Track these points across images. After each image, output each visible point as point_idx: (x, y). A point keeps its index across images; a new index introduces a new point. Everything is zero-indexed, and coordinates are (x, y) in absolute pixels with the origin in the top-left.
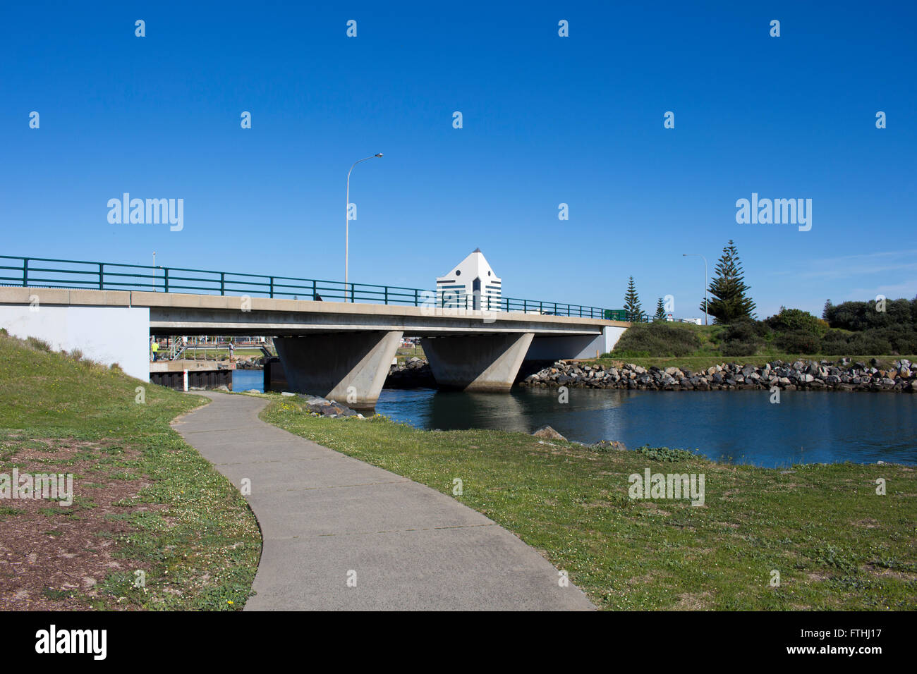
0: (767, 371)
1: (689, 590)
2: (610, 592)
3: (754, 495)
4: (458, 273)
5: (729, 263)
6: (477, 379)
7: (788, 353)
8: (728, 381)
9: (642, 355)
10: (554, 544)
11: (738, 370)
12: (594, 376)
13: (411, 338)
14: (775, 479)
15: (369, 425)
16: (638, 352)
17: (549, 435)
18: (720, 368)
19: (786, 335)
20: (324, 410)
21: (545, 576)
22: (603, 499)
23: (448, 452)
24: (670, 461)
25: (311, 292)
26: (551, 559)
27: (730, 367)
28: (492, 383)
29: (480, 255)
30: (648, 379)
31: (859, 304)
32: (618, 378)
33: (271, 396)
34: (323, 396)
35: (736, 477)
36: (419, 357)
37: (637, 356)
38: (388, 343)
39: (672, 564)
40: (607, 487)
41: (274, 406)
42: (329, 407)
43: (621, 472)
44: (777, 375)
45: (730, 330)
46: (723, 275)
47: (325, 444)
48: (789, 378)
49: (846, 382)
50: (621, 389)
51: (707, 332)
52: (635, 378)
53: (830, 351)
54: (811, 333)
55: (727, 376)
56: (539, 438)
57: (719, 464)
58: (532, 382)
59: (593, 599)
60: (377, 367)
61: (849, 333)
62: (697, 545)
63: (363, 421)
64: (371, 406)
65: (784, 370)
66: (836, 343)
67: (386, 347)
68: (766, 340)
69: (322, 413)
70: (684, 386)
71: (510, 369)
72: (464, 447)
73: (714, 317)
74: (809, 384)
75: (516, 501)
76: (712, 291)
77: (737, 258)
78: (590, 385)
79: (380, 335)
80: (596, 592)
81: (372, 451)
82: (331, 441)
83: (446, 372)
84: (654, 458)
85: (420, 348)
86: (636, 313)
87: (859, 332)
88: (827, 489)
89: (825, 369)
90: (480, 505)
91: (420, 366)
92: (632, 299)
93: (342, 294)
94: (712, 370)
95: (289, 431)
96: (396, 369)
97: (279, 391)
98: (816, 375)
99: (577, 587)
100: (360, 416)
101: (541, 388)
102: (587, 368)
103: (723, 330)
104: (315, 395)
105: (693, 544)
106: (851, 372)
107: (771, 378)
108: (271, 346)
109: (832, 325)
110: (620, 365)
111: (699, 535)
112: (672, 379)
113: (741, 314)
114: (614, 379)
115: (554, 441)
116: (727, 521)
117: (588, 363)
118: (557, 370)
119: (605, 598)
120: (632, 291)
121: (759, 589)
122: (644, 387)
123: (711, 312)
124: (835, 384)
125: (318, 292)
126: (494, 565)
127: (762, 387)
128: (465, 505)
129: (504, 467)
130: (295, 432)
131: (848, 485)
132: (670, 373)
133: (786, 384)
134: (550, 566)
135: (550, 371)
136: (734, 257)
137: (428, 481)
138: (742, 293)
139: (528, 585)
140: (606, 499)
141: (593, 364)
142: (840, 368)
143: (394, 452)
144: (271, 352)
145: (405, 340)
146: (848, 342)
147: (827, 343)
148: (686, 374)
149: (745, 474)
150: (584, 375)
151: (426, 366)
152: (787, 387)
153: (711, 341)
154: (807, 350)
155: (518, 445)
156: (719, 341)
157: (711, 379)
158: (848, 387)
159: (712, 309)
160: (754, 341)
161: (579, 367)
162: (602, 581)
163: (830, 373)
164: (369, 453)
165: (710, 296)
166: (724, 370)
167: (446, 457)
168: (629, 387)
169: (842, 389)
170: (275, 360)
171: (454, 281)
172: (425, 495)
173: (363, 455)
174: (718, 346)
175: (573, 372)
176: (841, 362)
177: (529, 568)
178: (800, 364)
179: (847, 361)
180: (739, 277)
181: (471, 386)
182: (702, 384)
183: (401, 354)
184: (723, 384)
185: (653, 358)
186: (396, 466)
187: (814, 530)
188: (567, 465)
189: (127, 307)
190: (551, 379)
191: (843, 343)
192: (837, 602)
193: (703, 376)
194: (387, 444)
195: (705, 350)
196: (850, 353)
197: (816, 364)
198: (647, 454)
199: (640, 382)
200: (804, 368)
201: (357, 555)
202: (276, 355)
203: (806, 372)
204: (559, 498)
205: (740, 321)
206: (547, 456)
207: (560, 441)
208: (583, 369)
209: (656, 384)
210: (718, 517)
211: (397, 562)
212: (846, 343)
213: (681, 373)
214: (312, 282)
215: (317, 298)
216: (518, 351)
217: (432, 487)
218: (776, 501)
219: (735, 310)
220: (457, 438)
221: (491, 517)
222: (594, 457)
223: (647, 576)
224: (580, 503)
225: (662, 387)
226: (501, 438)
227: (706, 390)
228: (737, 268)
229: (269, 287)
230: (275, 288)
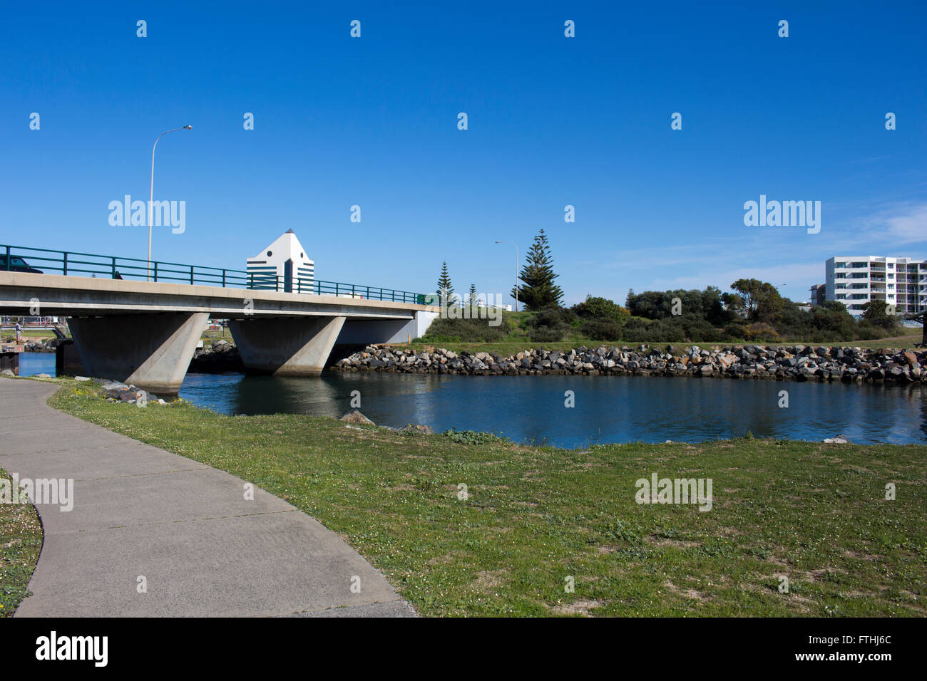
0: (572, 357)
1: (486, 568)
2: (409, 574)
3: (553, 475)
4: (270, 254)
5: (540, 252)
6: (287, 363)
7: (592, 340)
8: (536, 366)
9: (454, 341)
10: (355, 528)
11: (545, 356)
12: (406, 361)
13: (219, 320)
14: (574, 459)
15: (170, 411)
16: (449, 337)
17: (357, 420)
18: (528, 354)
19: (591, 323)
20: (122, 396)
21: (345, 560)
22: (407, 482)
23: (252, 437)
24: (475, 444)
25: (110, 269)
26: (352, 543)
27: (538, 353)
28: (302, 367)
29: (293, 236)
30: (459, 364)
31: (657, 294)
32: (429, 362)
33: (63, 380)
34: (122, 381)
35: (537, 458)
36: (226, 340)
37: (448, 341)
38: (193, 324)
39: (471, 544)
40: (412, 471)
41: (65, 391)
42: (127, 392)
43: (425, 455)
44: (582, 361)
45: (540, 316)
46: (533, 263)
47: (120, 431)
48: (592, 363)
49: (644, 368)
50: (432, 373)
51: (517, 318)
52: (446, 363)
53: (630, 338)
54: (614, 321)
55: (535, 362)
56: (346, 423)
57: (522, 446)
58: (343, 366)
59: (393, 580)
60: (182, 349)
61: (648, 321)
62: (497, 525)
63: (163, 406)
64: (174, 391)
65: (588, 356)
66: (636, 330)
67: (191, 329)
68: (572, 327)
69: (119, 398)
70: (494, 371)
71: (320, 353)
72: (269, 432)
73: (524, 304)
74: (611, 369)
75: (320, 486)
76: (523, 279)
77: (547, 247)
78: (401, 369)
79: (185, 316)
80: (396, 574)
81: (171, 438)
82: (127, 428)
83: (256, 355)
84: (460, 441)
85: (227, 330)
87: (656, 320)
88: (621, 467)
89: (626, 355)
90: (282, 491)
91: (227, 349)
92: (445, 284)
93: (144, 272)
94: (520, 355)
95: (81, 418)
96: (202, 352)
97: (72, 374)
98: (617, 361)
99: (377, 570)
100: (161, 401)
101: (352, 372)
102: (399, 353)
103: (532, 316)
104: (112, 379)
105: (493, 523)
106: (649, 358)
107: (576, 363)
108: (65, 328)
109: (634, 314)
110: (432, 349)
111: (499, 515)
112: (482, 364)
113: (550, 302)
114: (425, 364)
115: (362, 425)
116: (526, 501)
117: (400, 347)
118: (369, 355)
119: (404, 580)
120: (444, 277)
121: (552, 564)
122: (455, 372)
123: (521, 299)
124: (634, 370)
125: (117, 269)
126: (294, 551)
127: (567, 372)
128: (267, 491)
129: (310, 452)
130: (88, 419)
131: (639, 463)
132: (480, 358)
133: (590, 369)
134: (350, 550)
135: (362, 355)
136: (544, 246)
137: (230, 468)
138: (551, 281)
139: (328, 570)
140: (410, 482)
141: (405, 348)
142: (639, 354)
143: (195, 439)
144: (65, 333)
145: (213, 322)
146: (647, 329)
147: (628, 330)
148: (496, 359)
149: (545, 456)
150: (396, 359)
151: (233, 350)
152: (591, 371)
153: (520, 327)
154: (611, 336)
155: (325, 429)
156: (528, 327)
157: (519, 364)
158: (646, 372)
159: (522, 296)
160: (561, 328)
161: (391, 351)
162: (402, 563)
163: (630, 358)
164: (167, 439)
165: (521, 283)
166: (532, 355)
167: (250, 442)
168: (440, 371)
169: (640, 374)
170: (69, 342)
171: (265, 262)
172: (226, 482)
173: (161, 442)
174: (526, 332)
175: (385, 356)
176: (640, 348)
177: (329, 553)
178: (603, 350)
179: (646, 347)
180: (548, 265)
181: (280, 370)
182: (511, 369)
183: (207, 337)
184: (530, 369)
185: (464, 343)
186: (196, 452)
187: (606, 506)
188: (373, 449)
190: (362, 364)
191: (642, 330)
192: (622, 572)
193: (512, 361)
194: (188, 430)
195: (515, 336)
196: (649, 340)
197: (618, 350)
198: (452, 438)
199: (451, 367)
200: (606, 354)
201: (150, 546)
202: (71, 336)
203: (609, 358)
204: (363, 482)
205: (548, 308)
206: (353, 440)
207: (367, 425)
208: (394, 354)
209: (466, 369)
210: (518, 497)
211: (192, 552)
212: (645, 330)
213: (491, 358)
214: (111, 259)
215: (117, 276)
216: (330, 333)
217: (233, 473)
218: (573, 480)
219: (544, 297)
220: (262, 423)
221: (293, 502)
222: (401, 441)
223: (447, 557)
224: (384, 487)
225: (472, 372)
226: (307, 422)
227: (514, 375)
228: (547, 256)
229: (63, 263)
230: (68, 264)
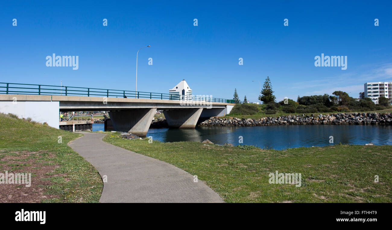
0: (279, 119)
1: (253, 191)
2: (227, 194)
3: (274, 159)
4: (177, 88)
5: (268, 84)
6: (183, 124)
7: (286, 113)
8: (268, 122)
9: (239, 115)
10: (208, 179)
11: (271, 119)
12: (223, 122)
13: (160, 111)
14: (281, 153)
15: (144, 142)
16: (238, 114)
17: (208, 143)
18: (265, 118)
19: (286, 107)
20: (127, 137)
21: (205, 190)
22: (225, 163)
23: (172, 149)
24: (248, 149)
25: (123, 95)
26: (207, 184)
27: (268, 118)
28: (188, 125)
29: (185, 81)
30: (241, 123)
31: (308, 97)
32: (231, 122)
33: (107, 132)
34: (127, 132)
35: (269, 153)
36: (162, 117)
37: (238, 115)
38: (151, 112)
39: (247, 183)
40: (227, 159)
41: (108, 136)
42: (129, 136)
43: (231, 154)
44: (283, 120)
45: (268, 106)
46: (265, 88)
47: (127, 149)
48: (287, 121)
49: (304, 122)
50: (232, 126)
51: (261, 107)
52: (237, 122)
53: (299, 112)
54: (293, 106)
55: (267, 121)
56: (204, 144)
57: (264, 149)
58: (202, 125)
59: (221, 196)
60: (147, 121)
61: (305, 106)
62: (256, 176)
63: (142, 140)
64: (144, 135)
65: (285, 118)
66: (301, 109)
67: (151, 114)
68: (279, 109)
69: (126, 138)
70: (253, 124)
71: (195, 120)
72: (178, 148)
73: (263, 102)
74: (293, 123)
75: (196, 165)
76: (262, 93)
77: (270, 82)
78: (222, 125)
79: (148, 110)
80: (222, 194)
81: (145, 151)
82: (130, 148)
83: (172, 122)
84: (242, 149)
85: (163, 114)
86: (237, 101)
87: (308, 106)
88: (297, 156)
89: (298, 118)
90: (183, 167)
91: (163, 120)
92: (236, 96)
93: (134, 95)
94: (262, 119)
95: (114, 145)
96: (154, 122)
97: (110, 131)
98: (295, 120)
99: (216, 193)
100: (141, 138)
101: (205, 127)
102: (221, 119)
103: (266, 106)
104: (124, 131)
105: (255, 176)
106: (306, 119)
107: (281, 121)
108: (107, 115)
109: (300, 104)
110: (232, 118)
111: (257, 173)
112: (249, 122)
113: (271, 101)
114: (230, 123)
115: (209, 144)
116: (266, 168)
117: (221, 118)
118: (211, 120)
119: (225, 196)
120: (236, 93)
121: (275, 189)
122: (240, 125)
123: (262, 100)
124: (301, 123)
125: (125, 95)
126: (188, 187)
127: (278, 124)
128: (178, 167)
129: (192, 154)
130: (116, 145)
131: (303, 154)
132: (249, 120)
133: (286, 123)
134: (207, 186)
135: (209, 121)
136: (269, 82)
137: (165, 160)
138: (272, 94)
139: (199, 193)
140: (226, 163)
141: (223, 118)
142: (302, 117)
143: (153, 151)
144: (107, 116)
145: (157, 111)
146: (305, 109)
147: (298, 109)
148: (254, 121)
149: (272, 153)
150: (220, 122)
151: (165, 120)
152: (286, 124)
153: (262, 110)
154: (292, 112)
155: (197, 146)
156: (264, 110)
157: (262, 122)
158: (305, 123)
159: (262, 99)
160: (276, 109)
161: (218, 119)
162: (224, 190)
163: (299, 119)
164: (144, 151)
165: (262, 95)
166: (266, 119)
167: (172, 151)
168: (235, 125)
169: (303, 124)
170: (109, 119)
171: (175, 91)
172: (164, 165)
173: (142, 152)
174: (264, 111)
175: (216, 121)
176: (302, 115)
177: (200, 188)
178: (290, 116)
179: (304, 115)
180: (271, 88)
181: (181, 126)
182: (259, 124)
183: (156, 116)
184: (266, 123)
185: (243, 116)
186: (154, 155)
187: (293, 169)
188: (213, 152)
189: (50, 101)
190: (209, 123)
191: (303, 109)
192: (299, 191)
193: (259, 121)
194: (151, 148)
195: (260, 113)
196: (305, 113)
197: (295, 116)
198: (240, 147)
199: (239, 124)
200: (291, 118)
201: (139, 187)
202: (109, 118)
203: (292, 119)
204: (210, 163)
205: (271, 103)
206: (206, 149)
207: (211, 144)
208: (220, 120)
209: (244, 124)
210: (263, 167)
211: (153, 189)
212: (304, 110)
213: (252, 120)
214: (123, 91)
215: (125, 97)
216: (197, 114)
217: (166, 162)
218: (281, 160)
219: (269, 99)
220: (176, 145)
221: (187, 171)
222: (223, 149)
223: (239, 188)
224: (218, 165)
225: (246, 125)
226: (191, 144)
227: (260, 126)
228: (270, 85)
229: (107, 93)
230: (109, 93)
